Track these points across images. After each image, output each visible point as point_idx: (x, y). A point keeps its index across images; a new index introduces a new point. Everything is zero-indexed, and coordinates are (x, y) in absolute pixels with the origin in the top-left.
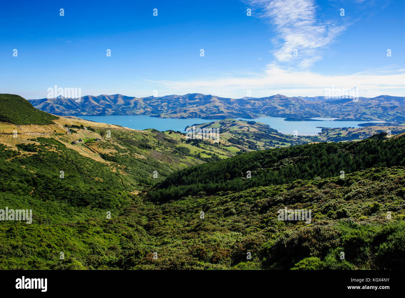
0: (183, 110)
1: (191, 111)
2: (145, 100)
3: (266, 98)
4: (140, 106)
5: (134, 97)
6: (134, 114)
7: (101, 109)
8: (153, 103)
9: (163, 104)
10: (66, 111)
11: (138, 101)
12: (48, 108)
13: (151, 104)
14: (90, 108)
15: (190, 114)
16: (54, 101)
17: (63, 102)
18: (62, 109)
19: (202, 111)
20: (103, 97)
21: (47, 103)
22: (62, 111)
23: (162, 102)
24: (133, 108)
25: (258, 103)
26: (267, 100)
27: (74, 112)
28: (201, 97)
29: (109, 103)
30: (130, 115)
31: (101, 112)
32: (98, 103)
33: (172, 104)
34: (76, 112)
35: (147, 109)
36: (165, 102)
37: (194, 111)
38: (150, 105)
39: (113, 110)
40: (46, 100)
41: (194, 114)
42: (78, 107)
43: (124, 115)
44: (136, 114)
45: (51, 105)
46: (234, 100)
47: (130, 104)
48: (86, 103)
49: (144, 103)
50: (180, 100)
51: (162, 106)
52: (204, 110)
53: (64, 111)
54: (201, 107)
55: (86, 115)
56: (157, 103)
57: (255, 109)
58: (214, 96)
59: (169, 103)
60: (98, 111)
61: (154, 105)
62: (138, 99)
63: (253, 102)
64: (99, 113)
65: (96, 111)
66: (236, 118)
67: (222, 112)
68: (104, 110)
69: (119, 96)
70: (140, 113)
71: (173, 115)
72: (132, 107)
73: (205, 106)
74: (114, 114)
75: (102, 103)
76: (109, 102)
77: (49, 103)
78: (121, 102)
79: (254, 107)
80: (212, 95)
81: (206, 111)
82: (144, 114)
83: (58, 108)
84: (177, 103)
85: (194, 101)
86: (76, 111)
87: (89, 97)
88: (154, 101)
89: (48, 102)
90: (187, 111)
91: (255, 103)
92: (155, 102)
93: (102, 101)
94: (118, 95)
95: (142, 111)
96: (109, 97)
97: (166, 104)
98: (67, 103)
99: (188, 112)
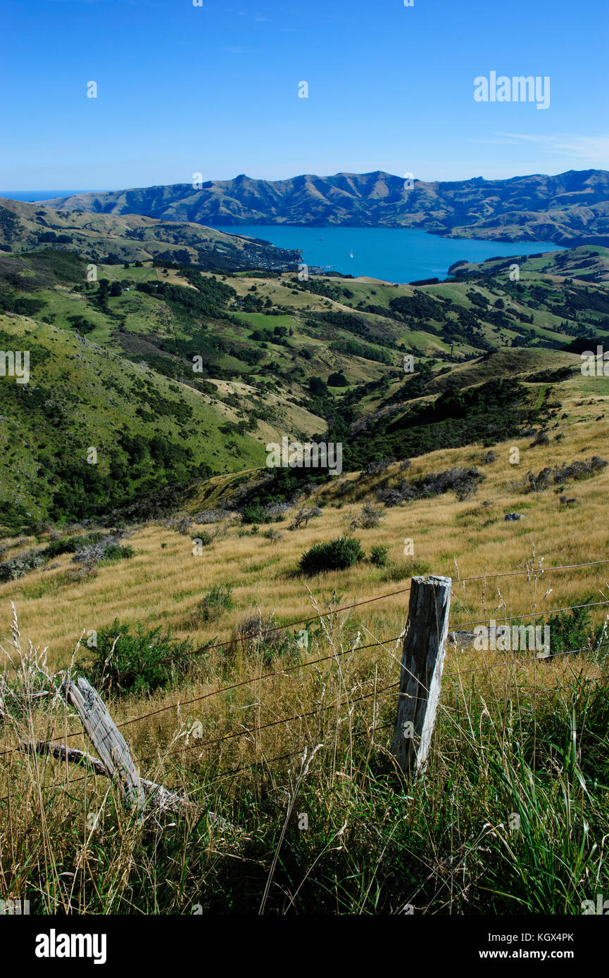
0: (517, 218)
1: (540, 222)
2: (443, 187)
4: (421, 204)
5: (417, 180)
6: (395, 226)
7: (320, 208)
8: (462, 196)
9: (487, 200)
10: (243, 214)
11: (421, 190)
12: (207, 204)
13: (456, 200)
14: (300, 206)
15: (534, 229)
16: (227, 188)
17: (245, 190)
18: (236, 208)
19: (575, 223)
20: (341, 180)
21: (207, 191)
22: (234, 212)
23: (487, 194)
24: (403, 208)
27: (258, 215)
28: (604, 180)
29: (348, 195)
30: (386, 226)
31: (318, 217)
32: (324, 194)
33: (511, 200)
34: (265, 216)
35: (434, 213)
36: (495, 194)
37: (551, 222)
38: (451, 202)
39: (350, 213)
40: (211, 184)
41: (545, 231)
42: (275, 205)
43: (368, 226)
44: (399, 225)
45: (213, 198)
47: (399, 198)
48: (297, 194)
49: (436, 196)
50: (539, 188)
51: (483, 206)
52: (585, 220)
53: (239, 212)
54: (575, 209)
55: (284, 224)
56: (471, 197)
59: (505, 197)
60: (313, 214)
61: (462, 202)
62: (424, 184)
64: (312, 218)
65: (308, 214)
68: (328, 211)
69: (381, 176)
70: (411, 221)
71: (489, 232)
72: (401, 206)
73: (593, 207)
74: (346, 224)
75: (332, 195)
76: (352, 192)
77: (212, 193)
78: (381, 190)
81: (590, 222)
82: (419, 225)
83: (227, 203)
84: (528, 198)
85: (577, 193)
86: (266, 213)
87: (306, 178)
88: (467, 190)
89: (212, 189)
90: (528, 221)
92: (469, 193)
93: (334, 190)
94: (378, 173)
95: (420, 217)
96: (355, 178)
97: (495, 198)
98: (254, 194)
99: (530, 223)
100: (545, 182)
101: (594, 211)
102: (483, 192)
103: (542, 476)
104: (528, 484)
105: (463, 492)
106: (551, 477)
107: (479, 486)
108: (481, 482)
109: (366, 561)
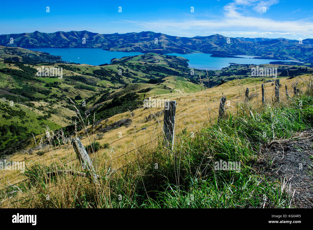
0: (129, 45)
1: (136, 46)
2: (106, 36)
3: (206, 37)
4: (100, 41)
5: (98, 34)
6: (92, 48)
7: (66, 42)
8: (112, 38)
9: (120, 40)
10: (38, 44)
11: (99, 36)
12: (24, 41)
13: (111, 40)
14: (59, 41)
15: (134, 48)
16: (31, 35)
17: (38, 36)
18: (35, 42)
19: (146, 46)
20: (72, 33)
21: (24, 36)
22: (35, 43)
23: (120, 38)
24: (94, 42)
25: (198, 41)
26: (207, 39)
27: (44, 44)
28: (152, 34)
29: (76, 38)
30: (89, 48)
31: (66, 45)
32: (67, 38)
33: (127, 40)
34: (46, 45)
35: (104, 44)
36: (122, 38)
37: (139, 46)
38: (109, 40)
39: (77, 44)
40: (24, 34)
41: (138, 49)
42: (50, 41)
43: (83, 48)
45: (26, 39)
46: (180, 38)
47: (93, 39)
48: (57, 38)
49: (104, 39)
50: (135, 36)
52: (148, 45)
53: (37, 44)
54: (145, 42)
55: (53, 47)
56: (115, 39)
57: (194, 46)
58: (163, 34)
59: (125, 39)
60: (64, 44)
61: (112, 40)
62: (100, 35)
63: (195, 40)
64: (63, 45)
65: (62, 44)
66: (171, 53)
67: (162, 48)
68: (69, 43)
70: (97, 46)
71: (122, 49)
72: (93, 42)
73: (150, 42)
74: (76, 47)
75: (70, 38)
76: (76, 37)
78: (86, 37)
79: (194, 44)
80: (162, 33)
81: (150, 46)
82: (100, 47)
83: (32, 41)
84: (132, 39)
85: (145, 38)
86: (47, 44)
87: (60, 32)
88: (113, 37)
89: (26, 36)
90: (133, 46)
91: (196, 41)
92: (114, 38)
93: (70, 36)
94: (85, 31)
95: (100, 45)
96: (77, 32)
97: (122, 39)
98: (42, 38)
99: (133, 47)
100: (136, 35)
101: (151, 43)
102: (118, 37)
103: (149, 117)
104: (146, 120)
105: (127, 125)
106: (152, 117)
107: (131, 123)
108: (131, 122)
109: (103, 148)
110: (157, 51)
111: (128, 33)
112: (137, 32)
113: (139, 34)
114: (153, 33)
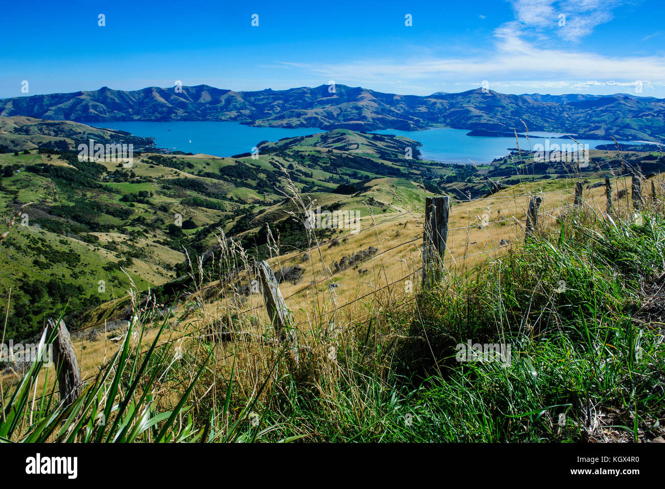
0: (295, 114)
1: (309, 115)
2: (246, 95)
3: (458, 95)
4: (234, 105)
5: (229, 91)
6: (218, 120)
7: (165, 109)
8: (259, 100)
9: (276, 103)
10: (108, 114)
11: (233, 97)
12: (79, 107)
13: (256, 103)
14: (150, 108)
15: (306, 120)
16: (94, 96)
17: (108, 97)
18: (102, 109)
19: (330, 116)
21: (79, 99)
22: (101, 112)
23: (275, 99)
24: (222, 108)
25: (441, 104)
26: (460, 99)
27: (119, 114)
28: (343, 91)
29: (184, 100)
30: (212, 120)
31: (164, 115)
32: (167, 100)
33: (291, 103)
34: (124, 115)
35: (243, 111)
37: (316, 116)
38: (253, 104)
39: (186, 112)
40: (80, 94)
41: (313, 121)
42: (132, 107)
43: (200, 120)
44: (221, 119)
45: (84, 103)
46: (401, 97)
47: (219, 102)
48: (146, 100)
49: (243, 101)
50: (306, 95)
51: (273, 106)
52: (335, 114)
53: (105, 113)
54: (329, 108)
55: (139, 120)
56: (265, 101)
57: (432, 114)
58: (367, 90)
59: (286, 101)
60: (160, 113)
61: (259, 105)
62: (234, 93)
63: (433, 100)
64: (159, 116)
65: (156, 113)
66: (383, 129)
67: (364, 118)
68: (170, 111)
69: (205, 88)
70: (228, 117)
71: (279, 122)
72: (220, 107)
73: (339, 106)
74: (184, 119)
75: (173, 100)
76: (186, 98)
77: (83, 100)
78: (206, 97)
80: (363, 87)
81: (338, 115)
82: (234, 119)
83: (95, 107)
84: (300, 101)
85: (328, 98)
86: (125, 113)
87: (153, 89)
88: (262, 97)
89: (83, 97)
90: (302, 115)
91: (435, 103)
92: (263, 99)
93: (174, 97)
94: (203, 86)
95: (234, 114)
96: (187, 89)
97: (281, 102)
98: (114, 100)
99: (304, 116)
100: (309, 92)
101: (340, 108)
102: (272, 98)
103: (342, 262)
104: (335, 268)
105: (295, 279)
106: (347, 262)
107: (302, 275)
108: (303, 273)
110: (353, 125)
111: (292, 90)
112: (312, 87)
113: (316, 91)
114: (345, 87)
